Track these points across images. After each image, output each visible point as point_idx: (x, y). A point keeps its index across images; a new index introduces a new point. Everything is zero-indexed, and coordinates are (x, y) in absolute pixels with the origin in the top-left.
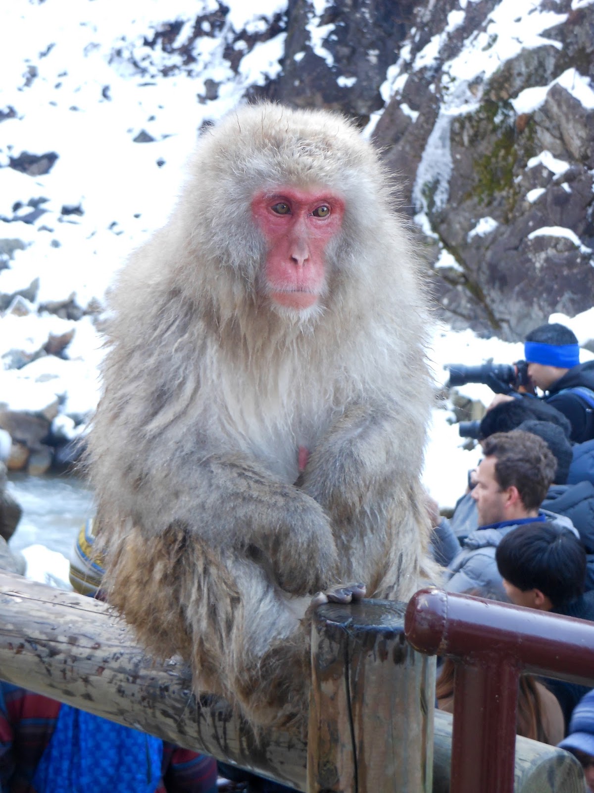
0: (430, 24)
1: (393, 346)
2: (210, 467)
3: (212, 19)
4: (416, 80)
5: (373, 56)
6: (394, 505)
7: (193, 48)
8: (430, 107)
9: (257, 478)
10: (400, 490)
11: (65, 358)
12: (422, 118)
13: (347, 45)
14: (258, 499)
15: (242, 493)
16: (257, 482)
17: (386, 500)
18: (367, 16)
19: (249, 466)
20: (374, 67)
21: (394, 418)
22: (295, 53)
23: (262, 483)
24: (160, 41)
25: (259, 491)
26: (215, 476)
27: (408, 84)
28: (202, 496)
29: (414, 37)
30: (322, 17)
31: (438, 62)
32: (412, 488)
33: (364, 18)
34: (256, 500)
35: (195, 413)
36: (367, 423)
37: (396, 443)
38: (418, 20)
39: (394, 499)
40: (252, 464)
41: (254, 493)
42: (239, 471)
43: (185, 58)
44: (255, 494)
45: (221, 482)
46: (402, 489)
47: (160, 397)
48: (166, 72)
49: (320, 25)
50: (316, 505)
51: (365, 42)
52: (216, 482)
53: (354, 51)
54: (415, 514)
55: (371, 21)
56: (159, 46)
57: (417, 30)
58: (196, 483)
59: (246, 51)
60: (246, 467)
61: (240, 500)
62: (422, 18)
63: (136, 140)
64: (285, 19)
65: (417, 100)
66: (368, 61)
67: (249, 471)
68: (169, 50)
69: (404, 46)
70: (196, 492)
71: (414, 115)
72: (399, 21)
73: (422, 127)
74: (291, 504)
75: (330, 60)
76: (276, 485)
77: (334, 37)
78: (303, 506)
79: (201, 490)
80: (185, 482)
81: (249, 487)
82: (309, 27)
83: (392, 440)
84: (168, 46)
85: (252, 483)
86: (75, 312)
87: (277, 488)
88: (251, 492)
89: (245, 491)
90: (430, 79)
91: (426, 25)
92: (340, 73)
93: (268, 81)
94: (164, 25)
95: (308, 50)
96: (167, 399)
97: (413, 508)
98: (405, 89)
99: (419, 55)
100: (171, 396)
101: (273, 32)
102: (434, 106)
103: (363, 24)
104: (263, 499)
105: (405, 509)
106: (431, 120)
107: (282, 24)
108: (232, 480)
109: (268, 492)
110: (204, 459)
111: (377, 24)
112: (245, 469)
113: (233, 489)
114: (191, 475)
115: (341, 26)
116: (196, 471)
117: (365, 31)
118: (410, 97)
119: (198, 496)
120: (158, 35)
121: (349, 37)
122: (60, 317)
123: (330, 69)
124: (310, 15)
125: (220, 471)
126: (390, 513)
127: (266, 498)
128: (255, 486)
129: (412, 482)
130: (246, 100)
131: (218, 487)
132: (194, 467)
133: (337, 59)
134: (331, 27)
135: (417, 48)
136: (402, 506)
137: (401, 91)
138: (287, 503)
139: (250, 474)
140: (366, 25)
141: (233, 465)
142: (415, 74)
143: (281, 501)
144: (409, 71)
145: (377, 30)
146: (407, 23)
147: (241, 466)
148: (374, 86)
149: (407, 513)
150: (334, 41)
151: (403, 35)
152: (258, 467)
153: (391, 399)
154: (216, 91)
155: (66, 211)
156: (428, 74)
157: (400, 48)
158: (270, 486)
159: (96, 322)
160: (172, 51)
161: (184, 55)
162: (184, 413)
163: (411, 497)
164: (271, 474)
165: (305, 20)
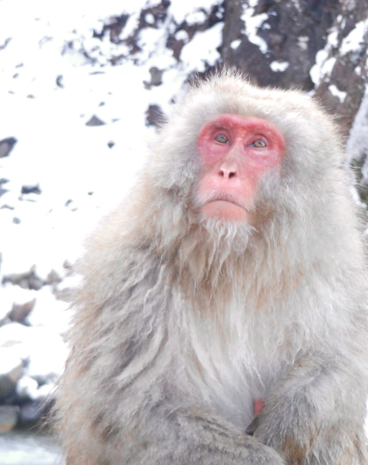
0: (355, 12)
1: (338, 302)
2: (176, 419)
3: (155, 12)
4: (343, 63)
5: (303, 42)
6: (341, 453)
7: (138, 39)
8: (356, 88)
9: (221, 430)
10: (347, 438)
11: (27, 324)
12: (350, 99)
13: (279, 33)
14: (224, 451)
15: (209, 445)
16: (221, 434)
17: (334, 448)
18: (297, 6)
19: (213, 419)
20: (304, 52)
21: (342, 370)
22: (231, 41)
23: (226, 436)
24: (108, 33)
25: (224, 443)
26: (183, 429)
27: (337, 68)
28: (169, 447)
29: (340, 24)
30: (255, 7)
31: (363, 47)
32: (357, 437)
33: (294, 9)
34: (222, 452)
35: (163, 364)
36: (318, 373)
37: (344, 393)
38: (344, 8)
39: (341, 446)
40: (216, 417)
41: (219, 445)
42: (204, 424)
43: (132, 48)
44: (221, 446)
45: (187, 435)
46: (348, 438)
47: (130, 348)
48: (114, 61)
49: (254, 15)
50: (277, 456)
51: (295, 29)
52: (184, 435)
53: (285, 38)
54: (360, 460)
55: (300, 11)
56: (107, 38)
57: (343, 18)
58: (164, 435)
59: (187, 41)
60: (211, 420)
61: (206, 451)
62: (347, 6)
63: (88, 124)
64: (222, 10)
65: (344, 81)
66: (298, 47)
67: (214, 424)
68: (117, 41)
69: (331, 32)
70: (165, 443)
71: (342, 96)
72: (326, 10)
73: (349, 106)
74: (254, 455)
75: (264, 47)
76: (239, 437)
77: (267, 26)
78: (266, 457)
79: (169, 442)
80: (153, 434)
81: (215, 439)
82: (244, 18)
83: (341, 389)
84: (116, 38)
85: (217, 436)
86: (37, 283)
87: (240, 440)
88: (217, 444)
89: (211, 443)
90: (355, 63)
91: (351, 12)
92: (273, 58)
93: (208, 68)
94: (112, 18)
95: (243, 38)
96: (136, 350)
97: (359, 455)
98: (333, 73)
99: (345, 40)
100: (140, 348)
101: (211, 22)
102: (360, 87)
103: (293, 13)
104: (228, 451)
105: (351, 456)
106: (358, 100)
107: (219, 15)
108: (198, 433)
109: (232, 444)
110: (172, 412)
111: (306, 13)
112: (209, 422)
113: (199, 441)
114: (159, 428)
115: (273, 16)
116: (164, 424)
117: (295, 19)
118: (339, 79)
119: (166, 448)
120: (106, 27)
121: (281, 25)
122: (22, 287)
123: (263, 55)
124: (245, 6)
125: (186, 424)
126: (339, 459)
127: (231, 450)
128: (220, 439)
129: (357, 431)
130: (188, 85)
131: (185, 439)
132: (162, 420)
133: (270, 46)
134: (264, 16)
135: (343, 34)
136: (349, 452)
137: (329, 74)
138: (251, 454)
139: (214, 427)
140: (296, 14)
141: (199, 419)
142: (342, 58)
143: (245, 453)
144: (337, 56)
145: (307, 19)
146: (333, 11)
147: (206, 419)
148: (305, 69)
149: (354, 459)
150: (267, 29)
151: (330, 22)
152: (220, 420)
153: (339, 354)
154: (160, 78)
155: (26, 190)
156: (354, 58)
157: (327, 34)
158: (234, 438)
159: (55, 291)
160: (119, 42)
161: (131, 45)
162: (153, 364)
163: (357, 445)
164: (233, 426)
165: (240, 11)
